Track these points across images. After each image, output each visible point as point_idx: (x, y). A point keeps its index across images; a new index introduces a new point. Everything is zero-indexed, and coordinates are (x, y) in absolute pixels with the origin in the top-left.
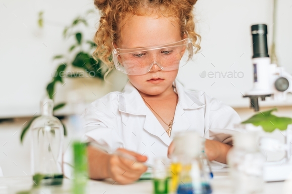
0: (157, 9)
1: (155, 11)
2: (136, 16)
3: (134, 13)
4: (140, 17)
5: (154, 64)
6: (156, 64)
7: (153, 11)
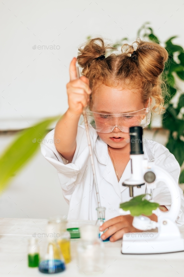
0: (123, 82)
1: (120, 84)
2: (104, 86)
3: (103, 83)
4: (107, 87)
5: (116, 127)
6: (117, 127)
7: (118, 84)
